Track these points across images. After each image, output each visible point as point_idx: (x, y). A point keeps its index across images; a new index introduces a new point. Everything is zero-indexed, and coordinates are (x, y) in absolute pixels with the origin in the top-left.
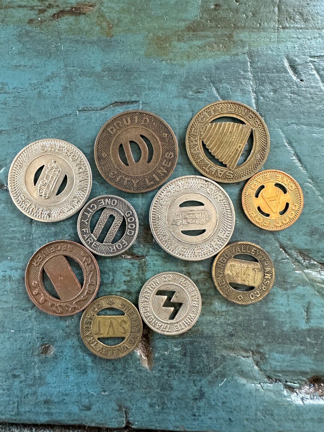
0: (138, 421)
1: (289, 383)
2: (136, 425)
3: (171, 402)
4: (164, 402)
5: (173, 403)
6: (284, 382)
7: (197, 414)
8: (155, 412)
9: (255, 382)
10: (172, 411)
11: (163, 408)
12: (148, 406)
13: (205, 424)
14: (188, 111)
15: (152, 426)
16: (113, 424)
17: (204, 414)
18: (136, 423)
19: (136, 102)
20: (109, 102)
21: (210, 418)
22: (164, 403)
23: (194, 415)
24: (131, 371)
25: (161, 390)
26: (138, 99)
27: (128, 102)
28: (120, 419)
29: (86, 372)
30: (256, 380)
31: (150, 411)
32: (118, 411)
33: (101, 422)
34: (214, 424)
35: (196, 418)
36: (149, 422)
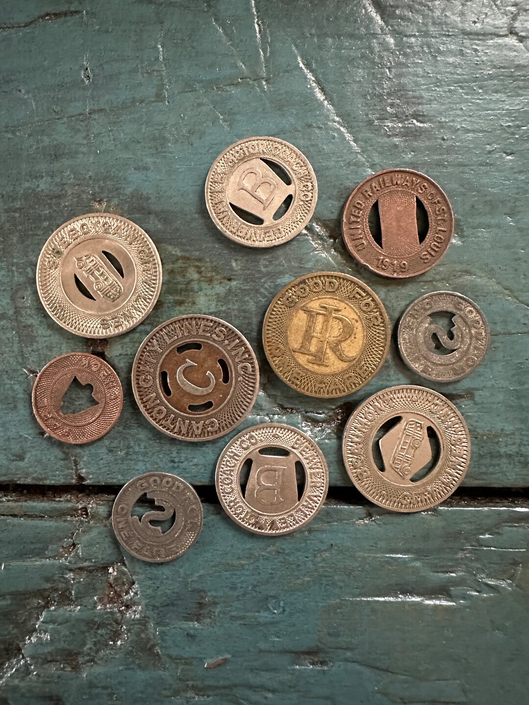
0: (92, 474)
1: (309, 414)
2: (90, 479)
3: (139, 445)
4: (129, 444)
5: (142, 446)
6: (304, 413)
7: (176, 460)
8: (116, 460)
9: (261, 413)
10: (141, 458)
11: (127, 454)
12: (107, 451)
13: (188, 473)
14: (154, 23)
15: (113, 478)
16: (57, 478)
17: (187, 459)
18: (91, 476)
19: (77, 12)
20: (37, 14)
21: (196, 465)
22: (129, 447)
23: (173, 461)
24: (80, 403)
25: (124, 429)
26: (80, 8)
27: (65, 14)
28: (66, 472)
29: (15, 407)
30: (262, 410)
31: (110, 458)
32: (64, 460)
33: (40, 476)
34: (202, 473)
35: (176, 465)
36: (108, 474)
